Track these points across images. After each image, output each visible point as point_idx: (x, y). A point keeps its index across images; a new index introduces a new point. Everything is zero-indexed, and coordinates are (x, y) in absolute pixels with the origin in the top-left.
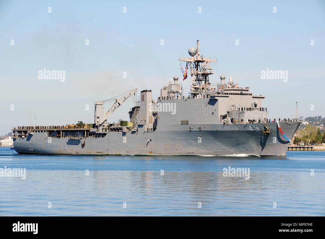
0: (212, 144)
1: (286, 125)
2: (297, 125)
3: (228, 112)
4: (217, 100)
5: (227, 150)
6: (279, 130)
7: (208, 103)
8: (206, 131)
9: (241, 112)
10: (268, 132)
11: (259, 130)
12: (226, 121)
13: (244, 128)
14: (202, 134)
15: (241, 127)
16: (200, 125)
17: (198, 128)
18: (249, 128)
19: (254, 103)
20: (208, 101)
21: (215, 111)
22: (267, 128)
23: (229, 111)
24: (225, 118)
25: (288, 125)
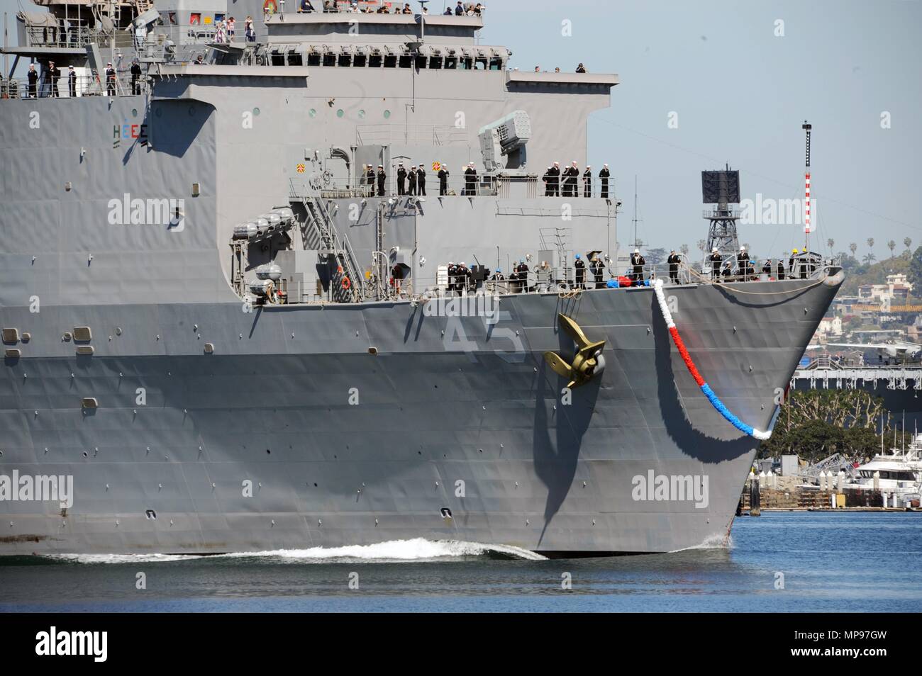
0: (174, 461)
1: (725, 310)
2: (807, 303)
3: (298, 207)
4: (207, 109)
5: (295, 510)
6: (674, 349)
7: (138, 131)
8: (130, 361)
9: (391, 201)
10: (592, 362)
11: (520, 347)
12: (276, 281)
13: (412, 336)
14: (101, 381)
15: (387, 322)
16: (80, 310)
17: (67, 340)
18: (448, 335)
19: (502, 130)
20: (140, 120)
21: (196, 195)
22: (581, 333)
23: (306, 195)
24: (273, 256)
25: (735, 305)
